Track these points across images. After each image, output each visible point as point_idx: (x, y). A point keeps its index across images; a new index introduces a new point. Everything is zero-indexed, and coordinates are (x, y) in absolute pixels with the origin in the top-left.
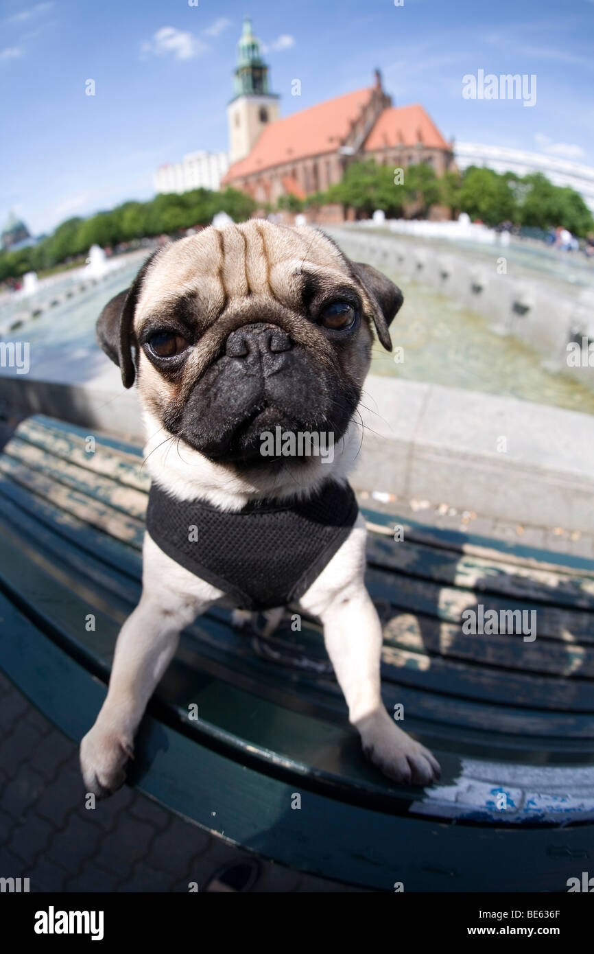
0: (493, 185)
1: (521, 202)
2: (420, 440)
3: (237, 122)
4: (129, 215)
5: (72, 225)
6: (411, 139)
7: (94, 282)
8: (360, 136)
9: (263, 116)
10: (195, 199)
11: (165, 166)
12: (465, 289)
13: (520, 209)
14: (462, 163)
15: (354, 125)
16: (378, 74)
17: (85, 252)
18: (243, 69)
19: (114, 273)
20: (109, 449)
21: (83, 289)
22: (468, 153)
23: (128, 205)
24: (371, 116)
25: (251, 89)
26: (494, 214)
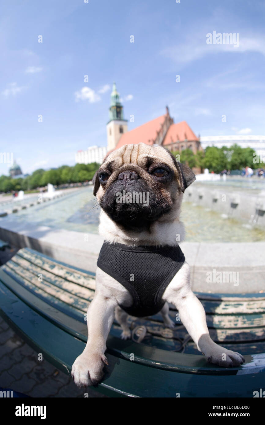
0: (217, 154)
1: (229, 160)
2: (198, 265)
3: (111, 133)
4: (64, 171)
5: (40, 172)
6: (182, 138)
7: (50, 200)
8: (161, 139)
9: (121, 131)
10: (92, 167)
11: (80, 151)
12: (210, 201)
13: (229, 163)
14: (204, 146)
15: (158, 134)
16: (167, 108)
17: (45, 185)
18: (113, 107)
19: (58, 197)
20: (61, 266)
21: (44, 201)
22: (206, 141)
23: (64, 167)
24: (165, 129)
25: (116, 118)
26: (219, 167)
